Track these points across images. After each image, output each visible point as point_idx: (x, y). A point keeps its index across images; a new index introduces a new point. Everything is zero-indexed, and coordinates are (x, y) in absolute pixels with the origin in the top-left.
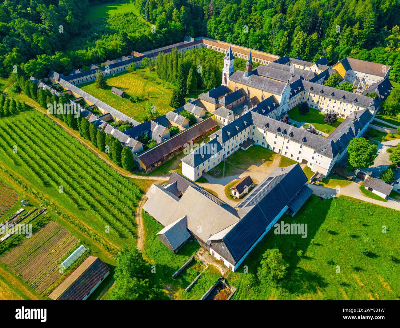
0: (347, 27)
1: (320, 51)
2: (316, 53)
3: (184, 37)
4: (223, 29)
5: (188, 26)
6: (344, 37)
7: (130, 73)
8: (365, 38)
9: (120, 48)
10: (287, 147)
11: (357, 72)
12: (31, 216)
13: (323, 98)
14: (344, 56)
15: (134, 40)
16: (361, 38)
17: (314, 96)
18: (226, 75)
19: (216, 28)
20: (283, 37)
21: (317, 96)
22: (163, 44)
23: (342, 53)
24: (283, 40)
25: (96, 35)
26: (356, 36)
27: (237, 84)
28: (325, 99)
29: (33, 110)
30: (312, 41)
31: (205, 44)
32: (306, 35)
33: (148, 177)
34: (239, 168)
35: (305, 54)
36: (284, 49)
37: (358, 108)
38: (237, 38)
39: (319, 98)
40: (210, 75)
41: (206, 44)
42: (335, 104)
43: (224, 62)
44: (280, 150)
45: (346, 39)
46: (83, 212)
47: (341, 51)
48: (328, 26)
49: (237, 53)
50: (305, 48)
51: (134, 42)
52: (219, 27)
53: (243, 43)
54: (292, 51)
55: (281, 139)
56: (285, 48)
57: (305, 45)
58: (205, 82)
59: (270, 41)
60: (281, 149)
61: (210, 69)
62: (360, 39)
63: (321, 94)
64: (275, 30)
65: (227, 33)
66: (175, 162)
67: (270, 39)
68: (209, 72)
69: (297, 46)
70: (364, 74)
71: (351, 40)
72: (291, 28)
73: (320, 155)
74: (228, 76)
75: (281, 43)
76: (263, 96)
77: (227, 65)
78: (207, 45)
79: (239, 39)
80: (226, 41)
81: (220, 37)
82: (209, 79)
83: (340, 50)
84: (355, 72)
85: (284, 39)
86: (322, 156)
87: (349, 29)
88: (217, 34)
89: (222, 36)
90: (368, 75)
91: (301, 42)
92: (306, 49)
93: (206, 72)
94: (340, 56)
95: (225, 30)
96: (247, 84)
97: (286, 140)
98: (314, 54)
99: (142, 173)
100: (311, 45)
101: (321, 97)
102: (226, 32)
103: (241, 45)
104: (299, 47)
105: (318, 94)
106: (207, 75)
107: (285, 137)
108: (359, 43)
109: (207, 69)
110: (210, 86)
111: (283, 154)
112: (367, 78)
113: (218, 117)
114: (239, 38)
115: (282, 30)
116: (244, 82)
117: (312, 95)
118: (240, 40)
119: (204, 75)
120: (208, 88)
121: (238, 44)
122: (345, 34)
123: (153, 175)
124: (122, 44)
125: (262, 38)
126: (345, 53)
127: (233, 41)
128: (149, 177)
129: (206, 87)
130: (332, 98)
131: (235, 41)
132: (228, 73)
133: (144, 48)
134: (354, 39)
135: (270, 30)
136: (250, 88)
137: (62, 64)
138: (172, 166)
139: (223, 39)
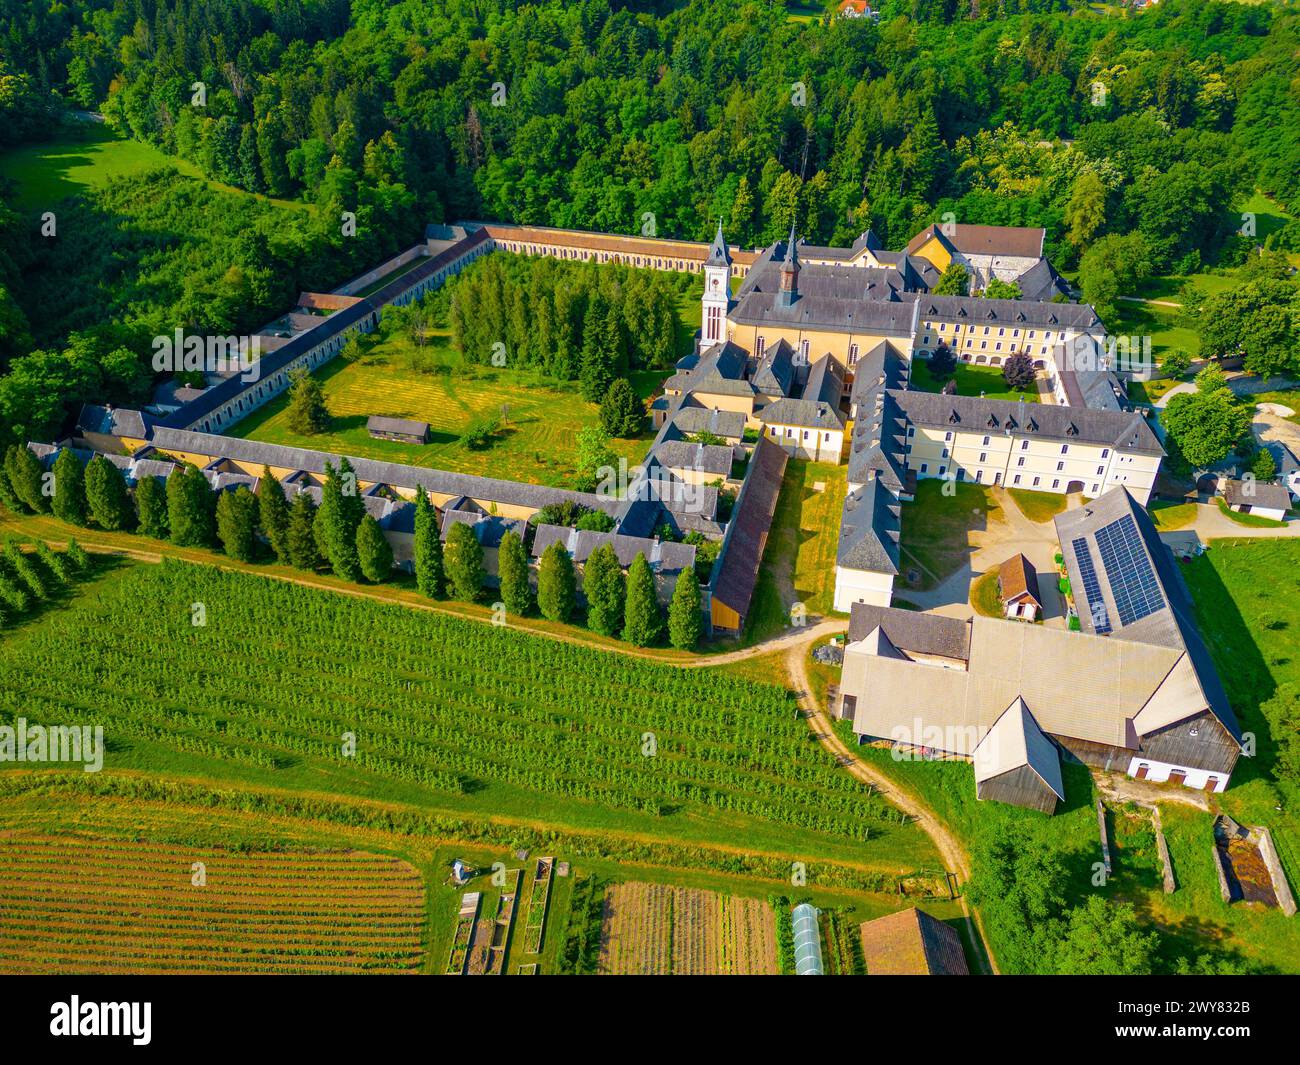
0: (884, 150)
1: (842, 218)
2: (835, 225)
3: (423, 227)
4: (535, 189)
5: (422, 194)
6: (880, 176)
7: (355, 365)
8: (930, 172)
9: (260, 287)
10: (1021, 461)
11: (972, 256)
12: (524, 902)
13: (969, 327)
14: (899, 223)
15: (289, 257)
16: (922, 174)
17: (943, 328)
18: (715, 311)
19: (512, 191)
20: (736, 194)
21: (950, 328)
22: (377, 259)
23: (892, 216)
24: (739, 202)
25: (117, 260)
26: (909, 170)
27: (763, 332)
28: (972, 330)
29: (124, 562)
30: (817, 194)
31: (498, 241)
32: (800, 181)
33: (753, 648)
34: (946, 548)
35: (808, 232)
36: (744, 226)
37: (1062, 337)
38: (593, 212)
39: (957, 329)
40: (659, 321)
41: (503, 242)
42: (1000, 339)
43: (707, 276)
44: (998, 476)
45: (887, 180)
46: (680, 815)
47: (890, 213)
48: (831, 152)
49: (621, 255)
50: (806, 216)
51: (291, 264)
52: (519, 185)
53: (615, 224)
54: (766, 229)
55: (1002, 446)
56: (749, 221)
57: (803, 208)
58: (645, 346)
59: (698, 207)
60: (1003, 472)
61: (656, 305)
62: (920, 176)
63: (962, 319)
64: (705, 177)
65: (553, 202)
66: (778, 586)
67: (697, 203)
68: (656, 312)
69: (785, 213)
70: (988, 259)
71: (900, 180)
72: (751, 167)
73: (1127, 457)
74: (723, 313)
75: (735, 210)
76: (853, 350)
77: (715, 282)
78: (508, 243)
79: (598, 215)
80: (553, 226)
81: (532, 215)
82: (658, 334)
83: (885, 209)
84: (967, 256)
85: (743, 198)
86: (1132, 456)
87: (889, 154)
88: (522, 206)
89: (538, 212)
90: (999, 259)
91: (793, 201)
92: (810, 217)
93: (646, 314)
94: (890, 223)
95: (542, 192)
96: (798, 325)
97: (1019, 443)
98: (828, 227)
99: (726, 642)
100: (821, 207)
101: (962, 327)
102: (545, 199)
103: (606, 231)
104: (790, 215)
105: (952, 322)
106: (650, 324)
107: (1016, 435)
108: (920, 187)
109: (648, 305)
110: (663, 354)
111: (1009, 483)
112: (999, 266)
113: (780, 430)
114: (598, 210)
115: (730, 175)
116: (786, 322)
117: (936, 326)
118: (604, 216)
119: (641, 325)
120: (654, 361)
121: (596, 228)
122: (885, 168)
123: (764, 639)
124: (260, 275)
125: (675, 204)
126: (901, 217)
127: (579, 222)
128: (759, 647)
129: (649, 358)
130: (993, 325)
131: (587, 221)
132: (724, 306)
133: (331, 279)
134: (907, 176)
135: (689, 179)
136: (806, 335)
137: (115, 374)
138: (782, 597)
139: (542, 220)
